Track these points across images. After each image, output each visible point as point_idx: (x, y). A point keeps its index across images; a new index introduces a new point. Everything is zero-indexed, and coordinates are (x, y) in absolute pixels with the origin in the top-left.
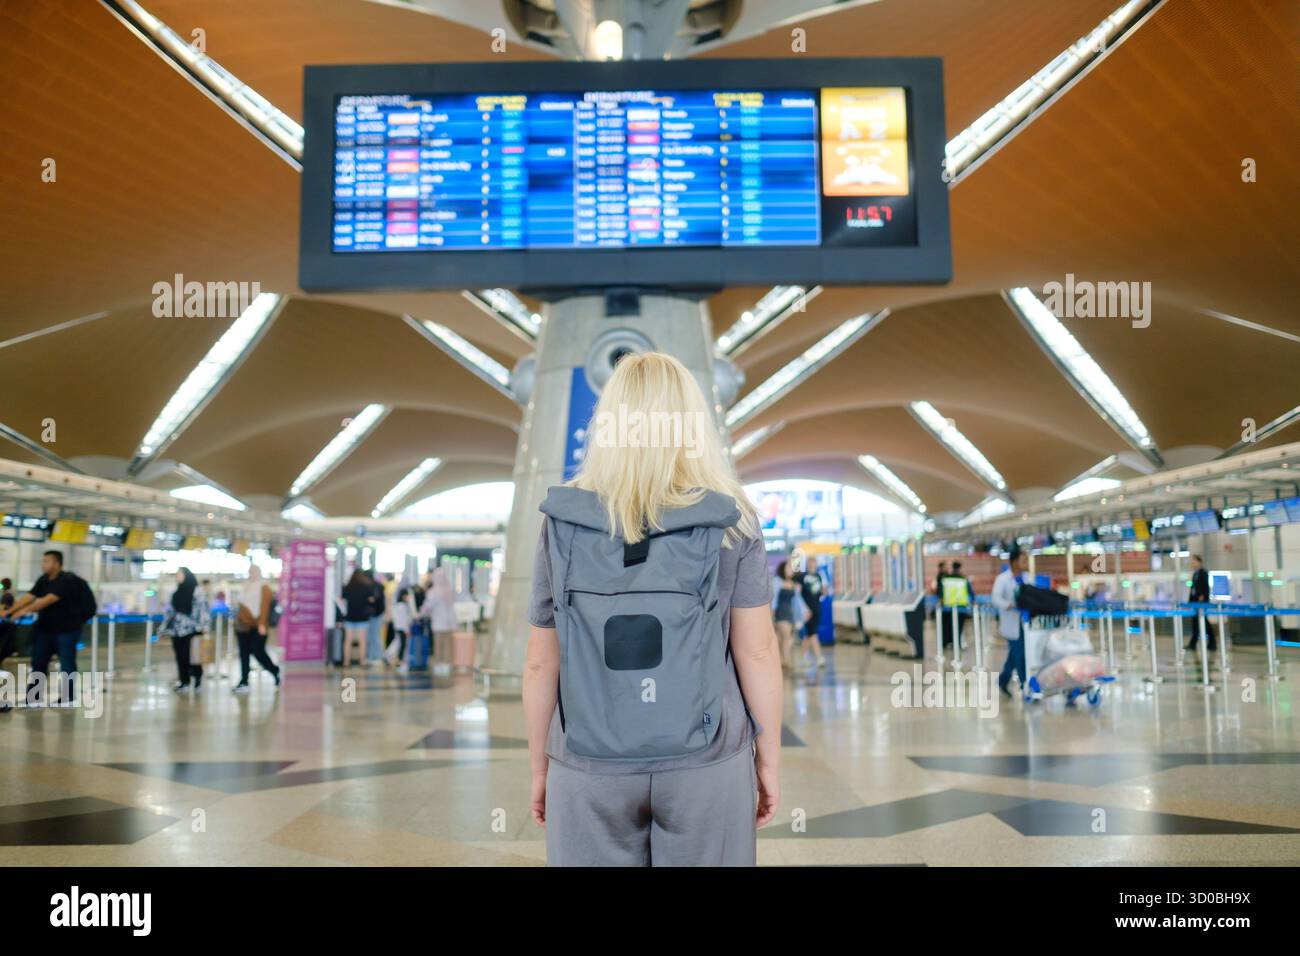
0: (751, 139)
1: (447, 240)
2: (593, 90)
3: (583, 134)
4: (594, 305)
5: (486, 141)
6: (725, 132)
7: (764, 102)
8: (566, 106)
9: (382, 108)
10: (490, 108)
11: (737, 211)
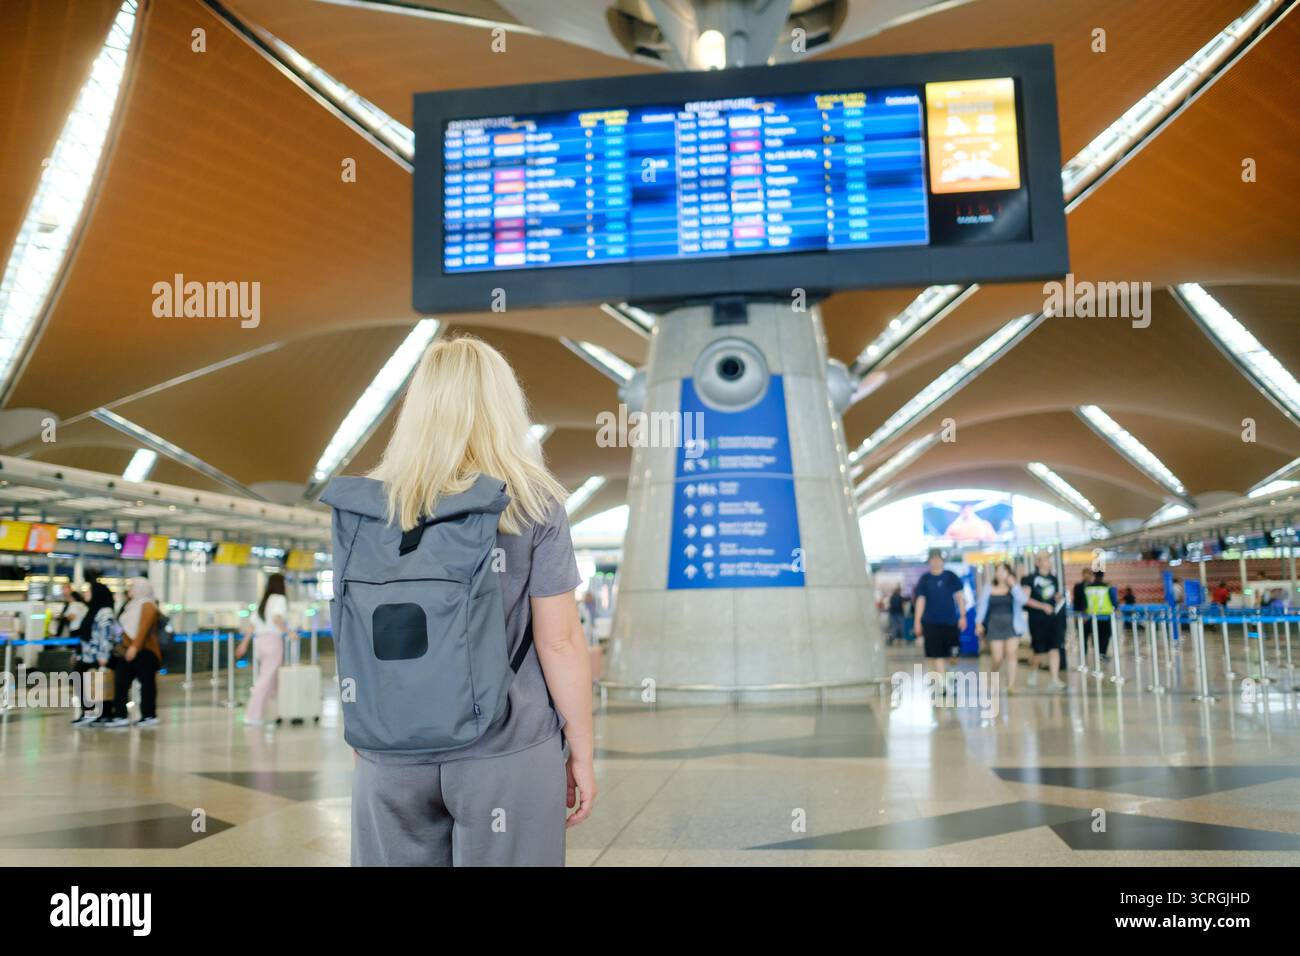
0: (854, 142)
1: (554, 257)
2: (693, 101)
3: (686, 144)
4: (701, 315)
5: (590, 157)
6: (827, 134)
7: (867, 101)
8: (668, 117)
9: (489, 131)
10: (593, 124)
11: (842, 214)
